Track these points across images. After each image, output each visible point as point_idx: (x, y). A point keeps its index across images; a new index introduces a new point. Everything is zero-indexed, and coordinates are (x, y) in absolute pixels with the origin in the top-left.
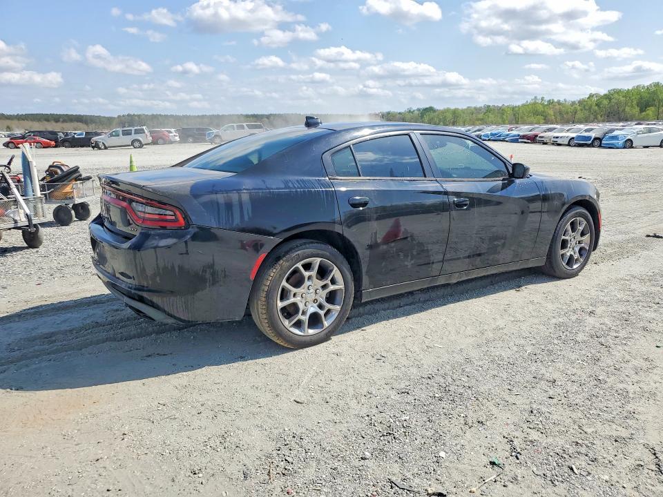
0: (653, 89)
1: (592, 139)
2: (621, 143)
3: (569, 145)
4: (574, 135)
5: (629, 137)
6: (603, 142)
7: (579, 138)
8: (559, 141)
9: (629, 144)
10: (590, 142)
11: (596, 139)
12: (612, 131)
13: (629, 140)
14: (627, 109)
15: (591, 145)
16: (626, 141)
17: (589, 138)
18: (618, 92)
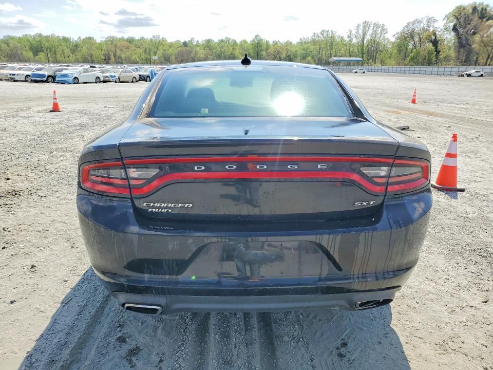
0: (38, 39)
1: (46, 77)
2: (71, 80)
3: (26, 81)
4: (29, 73)
5: (75, 76)
6: (56, 79)
7: (34, 75)
8: (17, 78)
9: (76, 81)
10: (45, 79)
11: (49, 76)
12: (61, 70)
13: (76, 78)
14: (24, 53)
15: (47, 81)
16: (74, 79)
17: (43, 76)
18: (13, 38)
